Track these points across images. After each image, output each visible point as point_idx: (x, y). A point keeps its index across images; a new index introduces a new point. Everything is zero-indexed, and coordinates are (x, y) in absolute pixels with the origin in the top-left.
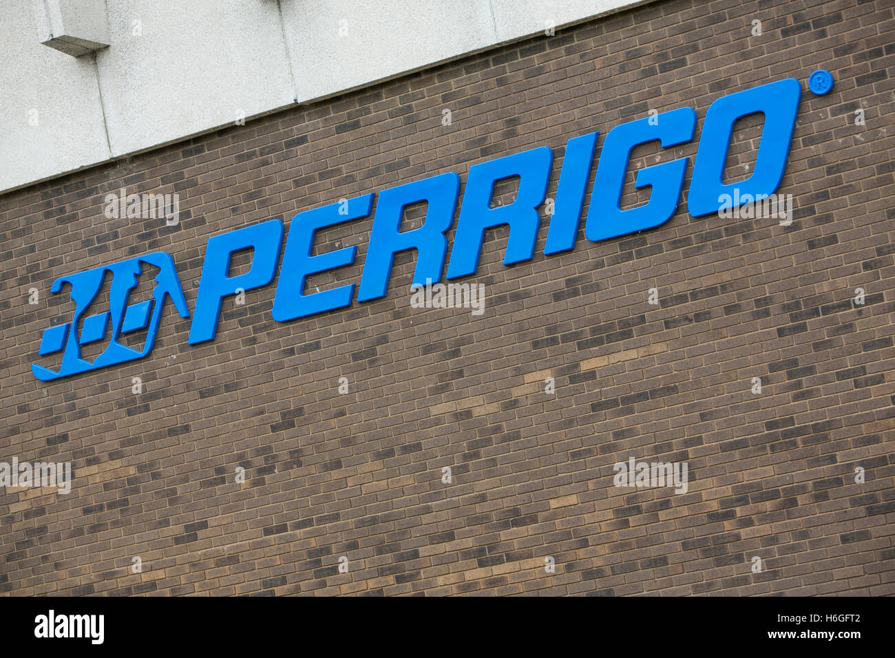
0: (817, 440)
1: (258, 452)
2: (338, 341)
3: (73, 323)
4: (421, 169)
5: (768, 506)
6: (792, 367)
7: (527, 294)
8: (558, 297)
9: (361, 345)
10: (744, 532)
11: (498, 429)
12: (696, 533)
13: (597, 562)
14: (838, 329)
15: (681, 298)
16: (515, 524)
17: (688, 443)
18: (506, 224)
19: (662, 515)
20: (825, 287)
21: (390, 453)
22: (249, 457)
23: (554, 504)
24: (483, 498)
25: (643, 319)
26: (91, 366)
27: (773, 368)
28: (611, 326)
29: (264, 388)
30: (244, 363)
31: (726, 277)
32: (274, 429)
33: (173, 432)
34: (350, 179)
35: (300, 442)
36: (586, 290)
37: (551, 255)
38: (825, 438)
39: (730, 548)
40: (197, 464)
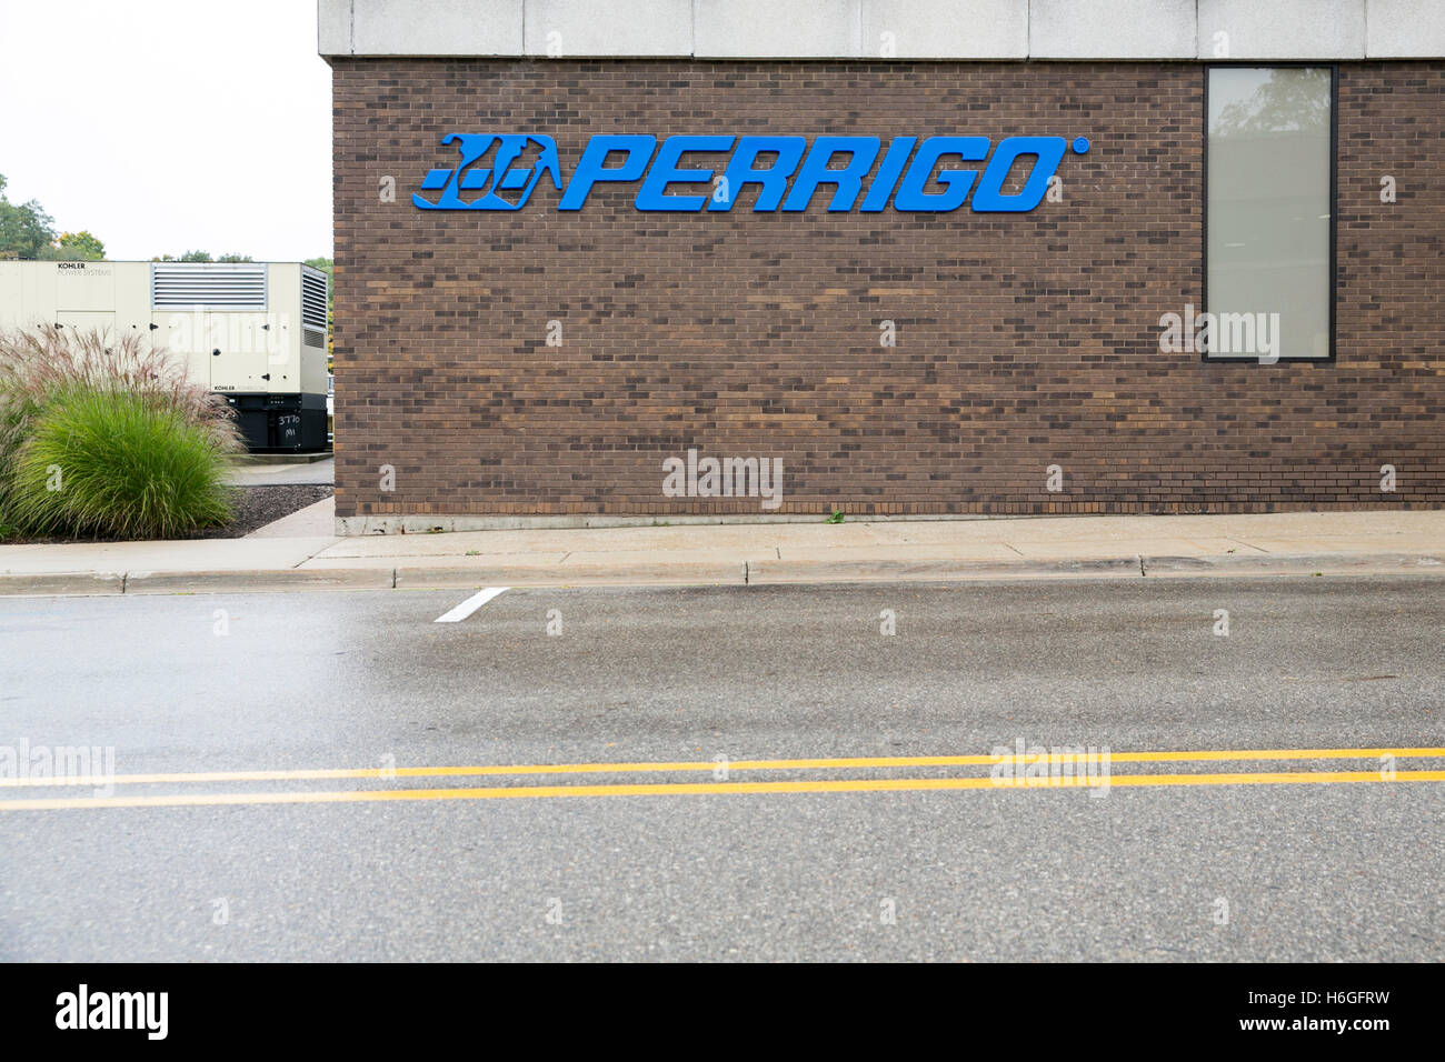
0: (1026, 374)
1: (600, 300)
2: (684, 234)
3: (457, 170)
4: (775, 129)
5: (983, 410)
6: (1019, 324)
7: (839, 235)
8: (863, 241)
9: (703, 241)
10: (963, 424)
11: (799, 322)
12: (929, 418)
13: (854, 425)
14: (1056, 306)
15: (953, 263)
16: (797, 388)
17: (936, 358)
18: (836, 183)
19: (907, 402)
20: (1054, 277)
21: (710, 321)
22: (591, 301)
23: (829, 380)
24: (776, 366)
25: (921, 270)
26: (467, 206)
27: (1006, 322)
28: (898, 270)
29: (614, 255)
30: (601, 233)
31: (987, 256)
32: (617, 285)
33: (529, 270)
34: (718, 122)
35: (636, 300)
36: (884, 242)
37: (863, 212)
38: (1032, 374)
39: (952, 433)
40: (546, 298)
